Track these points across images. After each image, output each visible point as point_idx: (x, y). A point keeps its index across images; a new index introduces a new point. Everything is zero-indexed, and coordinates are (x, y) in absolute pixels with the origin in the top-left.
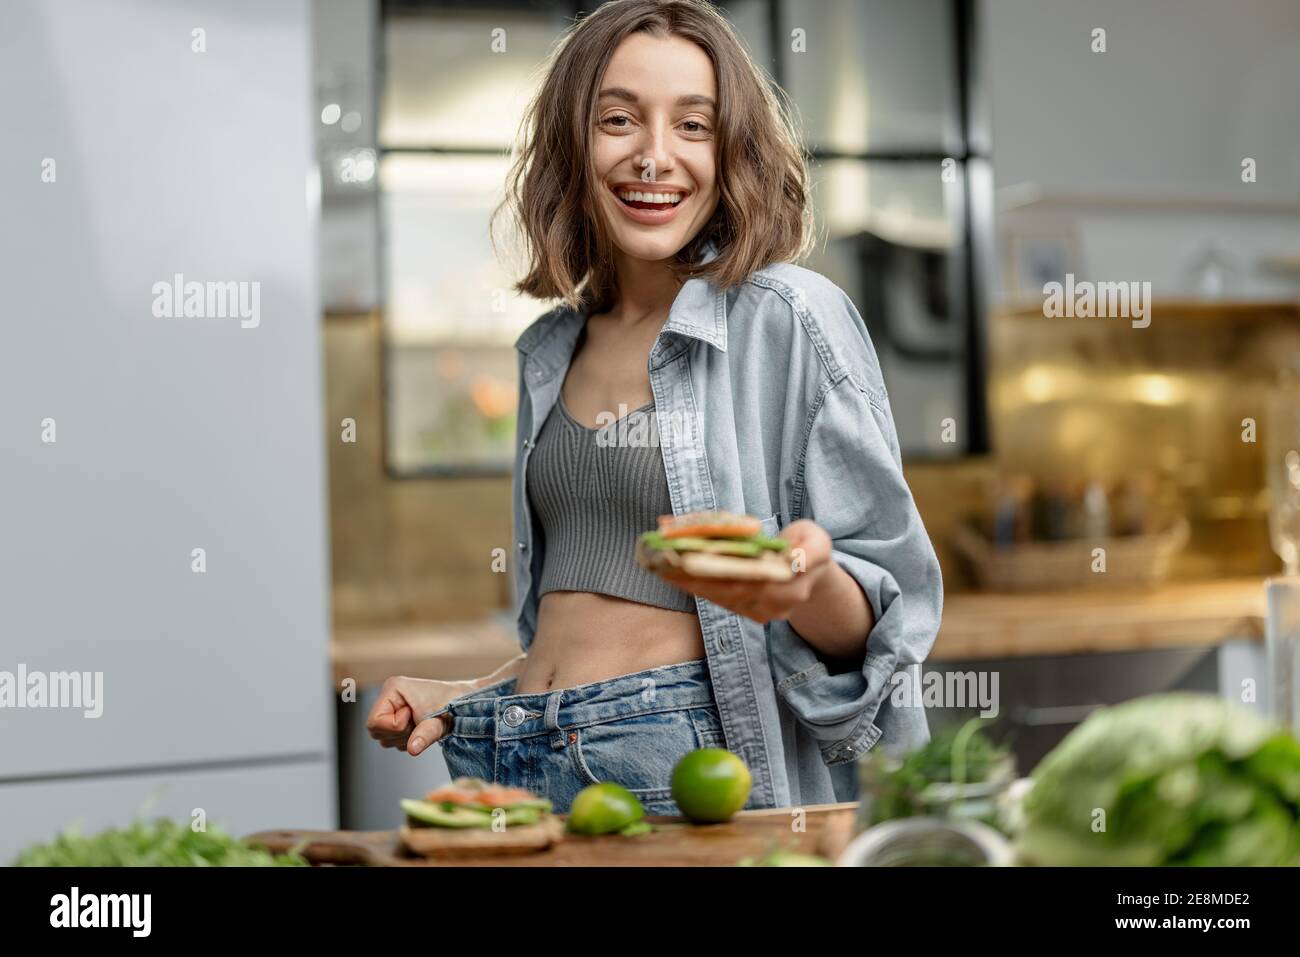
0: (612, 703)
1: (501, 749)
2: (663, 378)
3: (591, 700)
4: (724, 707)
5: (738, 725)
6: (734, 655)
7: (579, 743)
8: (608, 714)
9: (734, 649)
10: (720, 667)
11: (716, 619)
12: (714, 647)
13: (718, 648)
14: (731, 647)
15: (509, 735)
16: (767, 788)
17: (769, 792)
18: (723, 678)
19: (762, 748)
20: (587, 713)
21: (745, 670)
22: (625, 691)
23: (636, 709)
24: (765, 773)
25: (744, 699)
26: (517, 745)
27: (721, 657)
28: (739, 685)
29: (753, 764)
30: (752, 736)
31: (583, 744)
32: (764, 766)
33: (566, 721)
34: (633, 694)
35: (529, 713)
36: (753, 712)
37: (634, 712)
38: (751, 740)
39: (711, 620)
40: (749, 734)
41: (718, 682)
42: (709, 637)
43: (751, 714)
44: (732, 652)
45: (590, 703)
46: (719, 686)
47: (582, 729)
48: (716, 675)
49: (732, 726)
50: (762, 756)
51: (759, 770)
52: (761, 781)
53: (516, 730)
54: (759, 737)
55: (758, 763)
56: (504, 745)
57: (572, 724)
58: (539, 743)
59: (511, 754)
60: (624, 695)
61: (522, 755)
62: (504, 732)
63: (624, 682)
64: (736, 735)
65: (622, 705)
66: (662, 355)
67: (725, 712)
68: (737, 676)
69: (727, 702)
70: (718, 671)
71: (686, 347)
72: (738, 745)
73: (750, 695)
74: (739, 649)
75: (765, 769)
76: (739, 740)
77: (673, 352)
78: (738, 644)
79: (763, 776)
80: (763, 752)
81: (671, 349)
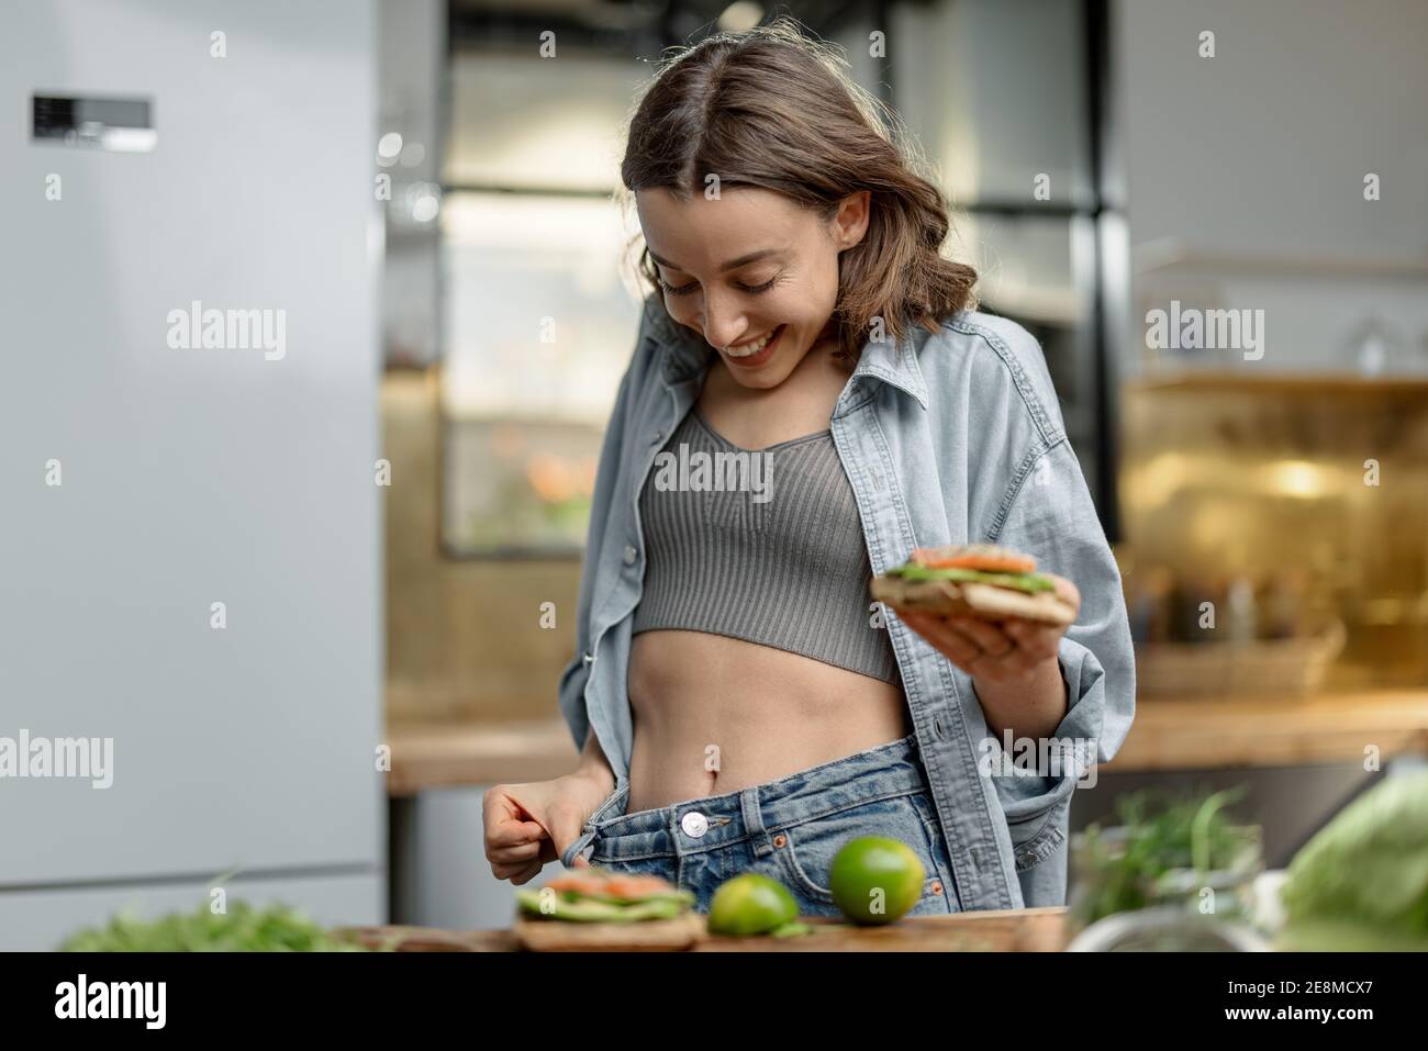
0: (823, 795)
1: (688, 865)
2: (847, 428)
3: (795, 794)
4: (944, 803)
5: (963, 824)
6: (955, 742)
7: (791, 846)
8: (820, 809)
9: (954, 735)
10: (937, 757)
11: (930, 702)
12: (929, 734)
13: (934, 736)
14: (951, 733)
15: (694, 848)
16: (1002, 895)
17: (1005, 899)
18: (941, 770)
19: (995, 849)
20: (793, 810)
21: (970, 759)
22: (837, 779)
23: (856, 798)
24: (998, 878)
25: (969, 793)
26: (705, 858)
27: (938, 745)
28: (962, 777)
29: (982, 868)
30: (981, 836)
31: (796, 846)
32: (998, 869)
33: (770, 821)
34: (846, 782)
35: (711, 819)
36: (980, 807)
37: (853, 802)
38: (980, 840)
39: (925, 704)
40: (977, 833)
41: (936, 775)
42: (922, 724)
43: (978, 810)
44: (952, 739)
45: (793, 798)
46: (937, 780)
47: (788, 829)
48: (933, 767)
49: (954, 826)
50: (994, 857)
51: (991, 874)
52: (995, 887)
53: (702, 843)
54: (988, 837)
55: (990, 867)
56: (691, 860)
57: (775, 825)
58: (734, 853)
59: (699, 870)
60: (836, 784)
61: (713, 869)
62: (688, 844)
63: (833, 770)
64: (959, 836)
65: (837, 795)
66: (849, 402)
67: (946, 809)
68: (960, 767)
69: (947, 798)
70: (935, 762)
71: (871, 395)
72: (962, 847)
73: (977, 787)
74: (961, 735)
75: (998, 874)
76: (965, 841)
77: (859, 399)
78: (959, 729)
79: (996, 880)
80: (995, 854)
81: (858, 396)
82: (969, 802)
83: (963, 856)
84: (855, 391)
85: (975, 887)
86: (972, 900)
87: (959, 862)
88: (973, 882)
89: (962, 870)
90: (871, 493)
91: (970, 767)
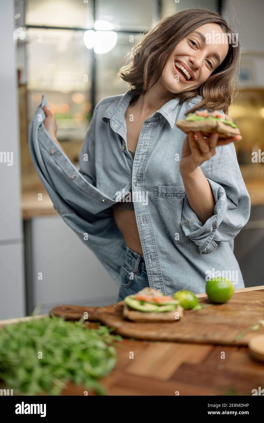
5: (148, 248)
6: (148, 224)
9: (148, 222)
11: (142, 212)
12: (140, 221)
14: (147, 222)
18: (143, 232)
19: (157, 255)
21: (152, 230)
24: (158, 263)
25: (151, 239)
27: (143, 225)
28: (149, 234)
29: (153, 260)
30: (153, 251)
32: (157, 261)
38: (153, 253)
39: (140, 212)
41: (141, 233)
42: (139, 218)
43: (153, 244)
44: (147, 223)
46: (141, 234)
48: (141, 231)
49: (145, 248)
50: (157, 258)
51: (156, 262)
52: (156, 266)
54: (155, 252)
55: (155, 260)
64: (147, 251)
66: (152, 119)
67: (144, 243)
68: (149, 232)
69: (144, 240)
70: (142, 229)
71: (159, 119)
72: (148, 254)
73: (153, 238)
74: (150, 223)
75: (158, 262)
76: (148, 252)
77: (155, 119)
78: (149, 221)
79: (157, 264)
80: (156, 257)
81: (155, 118)
82: (150, 241)
83: (148, 256)
84: (155, 116)
85: (151, 265)
86: (149, 269)
87: (146, 258)
88: (150, 264)
89: (147, 260)
90: (141, 149)
91: (151, 232)
